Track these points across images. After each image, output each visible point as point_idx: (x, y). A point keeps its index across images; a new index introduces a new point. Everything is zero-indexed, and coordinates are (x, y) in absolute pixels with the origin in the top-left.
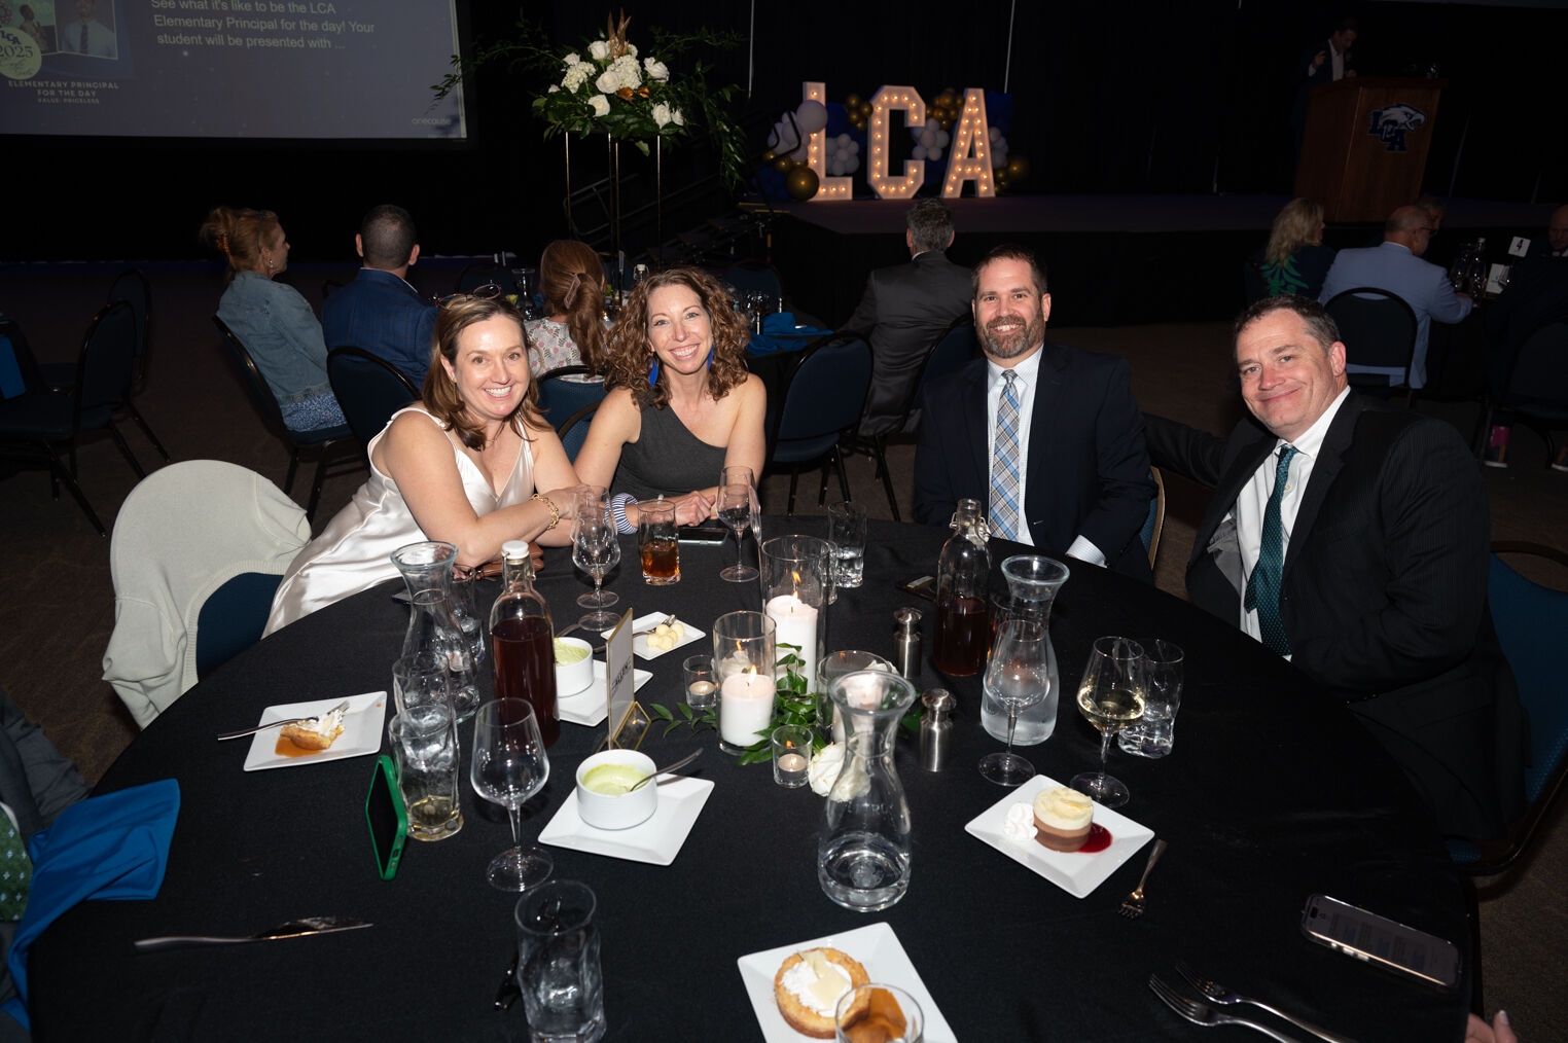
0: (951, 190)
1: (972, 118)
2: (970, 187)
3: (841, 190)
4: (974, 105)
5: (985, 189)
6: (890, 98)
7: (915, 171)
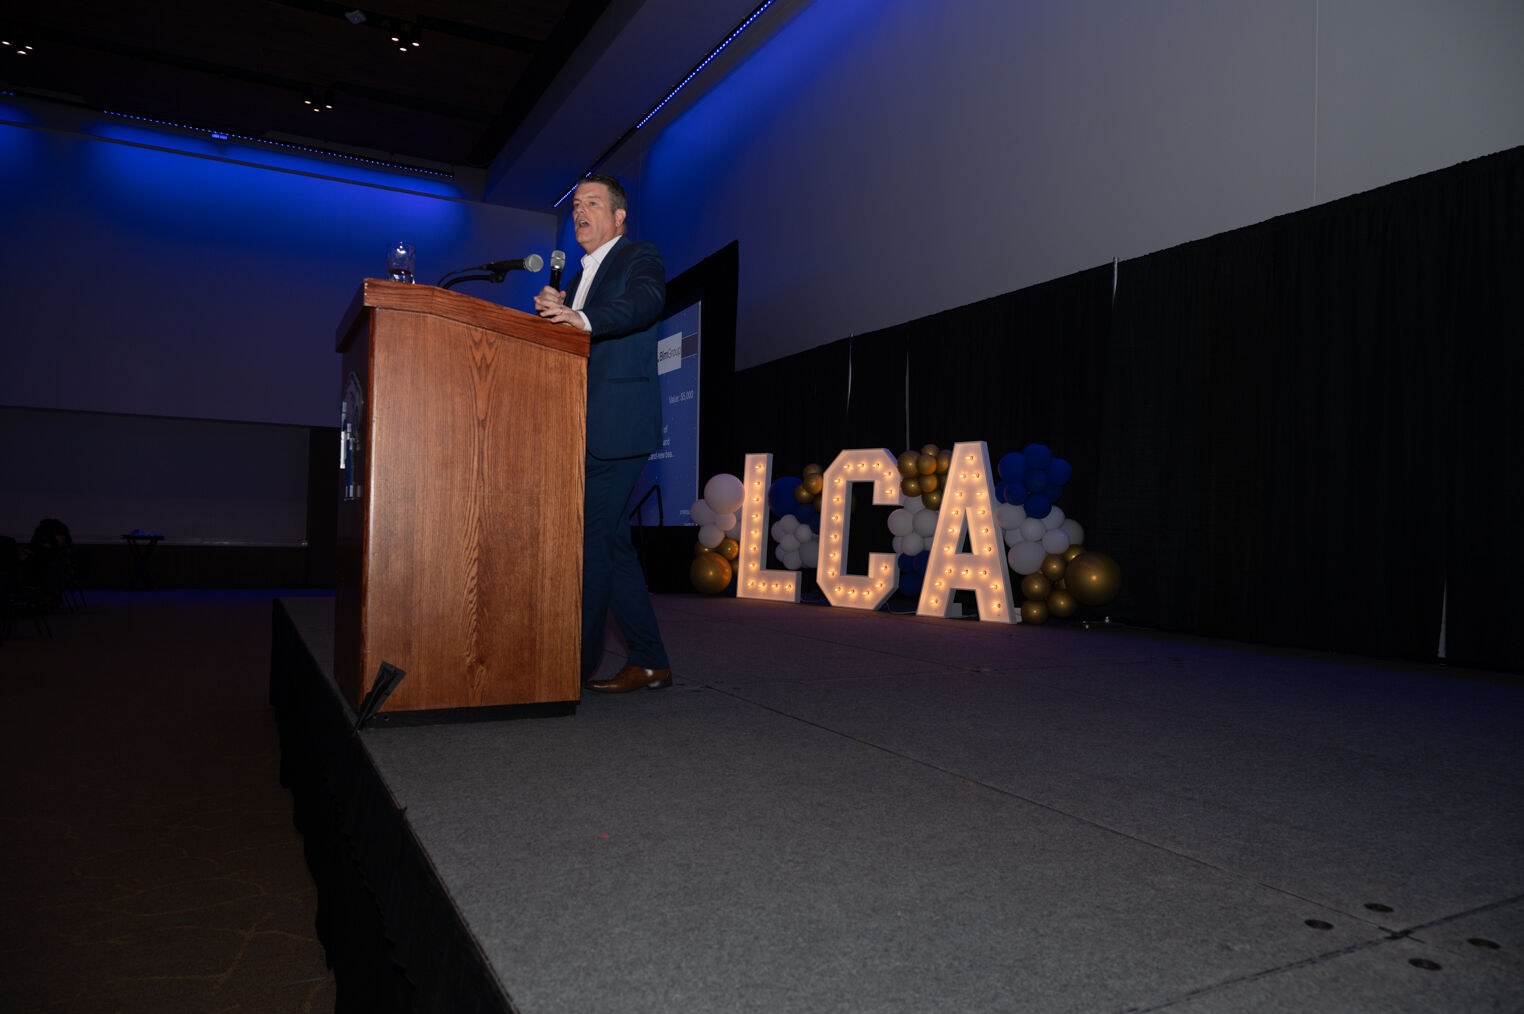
0: (932, 602)
1: (970, 490)
2: (965, 600)
3: (784, 588)
4: (968, 466)
5: (994, 607)
6: (853, 465)
7: (882, 570)
